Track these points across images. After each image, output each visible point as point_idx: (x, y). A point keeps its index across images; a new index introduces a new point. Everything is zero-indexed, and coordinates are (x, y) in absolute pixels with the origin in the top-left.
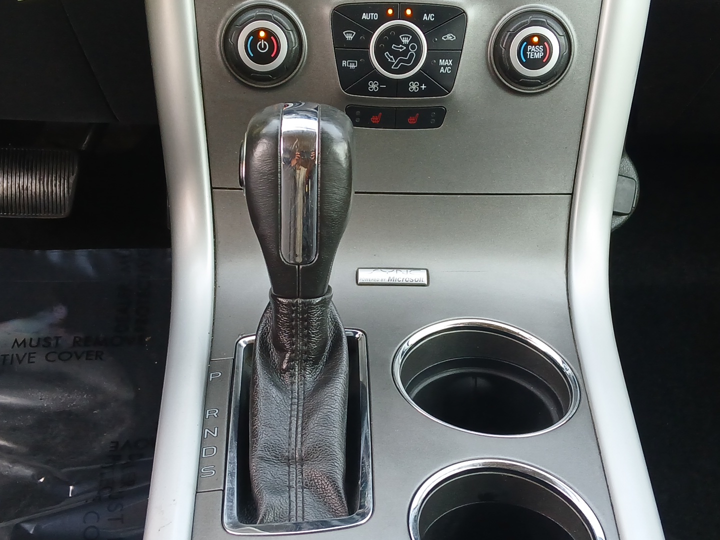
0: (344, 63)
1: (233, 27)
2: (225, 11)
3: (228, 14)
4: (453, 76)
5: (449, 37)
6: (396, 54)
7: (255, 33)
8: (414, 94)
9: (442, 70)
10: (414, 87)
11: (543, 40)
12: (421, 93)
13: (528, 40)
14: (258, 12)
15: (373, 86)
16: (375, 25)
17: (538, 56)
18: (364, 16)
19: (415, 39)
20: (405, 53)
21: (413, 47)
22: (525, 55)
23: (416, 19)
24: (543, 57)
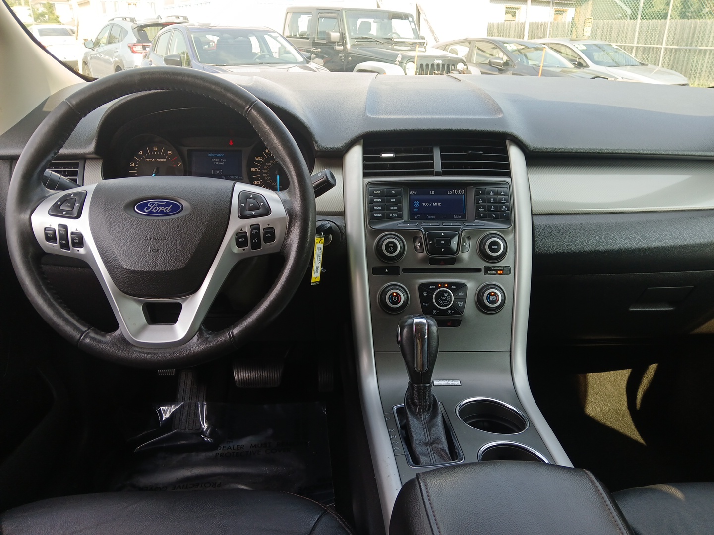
0: (424, 304)
1: (384, 293)
2: (380, 288)
3: (381, 288)
4: (463, 307)
5: (461, 294)
6: (443, 300)
7: (392, 294)
8: (449, 314)
9: (459, 305)
10: (449, 311)
11: (495, 294)
12: (452, 314)
13: (490, 294)
14: (393, 287)
15: (435, 312)
16: (434, 290)
17: (495, 299)
18: (430, 287)
19: (449, 294)
20: (446, 299)
21: (449, 298)
22: (490, 300)
23: (449, 287)
24: (496, 300)
